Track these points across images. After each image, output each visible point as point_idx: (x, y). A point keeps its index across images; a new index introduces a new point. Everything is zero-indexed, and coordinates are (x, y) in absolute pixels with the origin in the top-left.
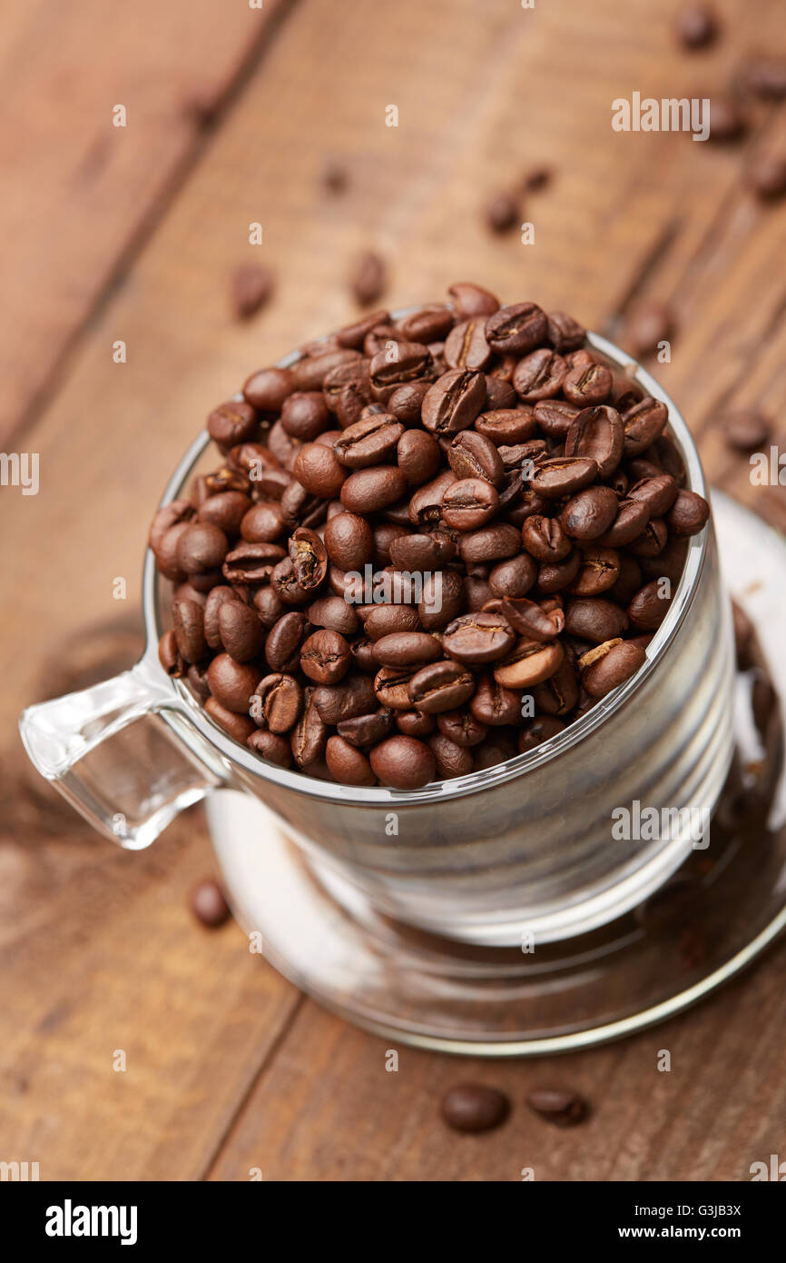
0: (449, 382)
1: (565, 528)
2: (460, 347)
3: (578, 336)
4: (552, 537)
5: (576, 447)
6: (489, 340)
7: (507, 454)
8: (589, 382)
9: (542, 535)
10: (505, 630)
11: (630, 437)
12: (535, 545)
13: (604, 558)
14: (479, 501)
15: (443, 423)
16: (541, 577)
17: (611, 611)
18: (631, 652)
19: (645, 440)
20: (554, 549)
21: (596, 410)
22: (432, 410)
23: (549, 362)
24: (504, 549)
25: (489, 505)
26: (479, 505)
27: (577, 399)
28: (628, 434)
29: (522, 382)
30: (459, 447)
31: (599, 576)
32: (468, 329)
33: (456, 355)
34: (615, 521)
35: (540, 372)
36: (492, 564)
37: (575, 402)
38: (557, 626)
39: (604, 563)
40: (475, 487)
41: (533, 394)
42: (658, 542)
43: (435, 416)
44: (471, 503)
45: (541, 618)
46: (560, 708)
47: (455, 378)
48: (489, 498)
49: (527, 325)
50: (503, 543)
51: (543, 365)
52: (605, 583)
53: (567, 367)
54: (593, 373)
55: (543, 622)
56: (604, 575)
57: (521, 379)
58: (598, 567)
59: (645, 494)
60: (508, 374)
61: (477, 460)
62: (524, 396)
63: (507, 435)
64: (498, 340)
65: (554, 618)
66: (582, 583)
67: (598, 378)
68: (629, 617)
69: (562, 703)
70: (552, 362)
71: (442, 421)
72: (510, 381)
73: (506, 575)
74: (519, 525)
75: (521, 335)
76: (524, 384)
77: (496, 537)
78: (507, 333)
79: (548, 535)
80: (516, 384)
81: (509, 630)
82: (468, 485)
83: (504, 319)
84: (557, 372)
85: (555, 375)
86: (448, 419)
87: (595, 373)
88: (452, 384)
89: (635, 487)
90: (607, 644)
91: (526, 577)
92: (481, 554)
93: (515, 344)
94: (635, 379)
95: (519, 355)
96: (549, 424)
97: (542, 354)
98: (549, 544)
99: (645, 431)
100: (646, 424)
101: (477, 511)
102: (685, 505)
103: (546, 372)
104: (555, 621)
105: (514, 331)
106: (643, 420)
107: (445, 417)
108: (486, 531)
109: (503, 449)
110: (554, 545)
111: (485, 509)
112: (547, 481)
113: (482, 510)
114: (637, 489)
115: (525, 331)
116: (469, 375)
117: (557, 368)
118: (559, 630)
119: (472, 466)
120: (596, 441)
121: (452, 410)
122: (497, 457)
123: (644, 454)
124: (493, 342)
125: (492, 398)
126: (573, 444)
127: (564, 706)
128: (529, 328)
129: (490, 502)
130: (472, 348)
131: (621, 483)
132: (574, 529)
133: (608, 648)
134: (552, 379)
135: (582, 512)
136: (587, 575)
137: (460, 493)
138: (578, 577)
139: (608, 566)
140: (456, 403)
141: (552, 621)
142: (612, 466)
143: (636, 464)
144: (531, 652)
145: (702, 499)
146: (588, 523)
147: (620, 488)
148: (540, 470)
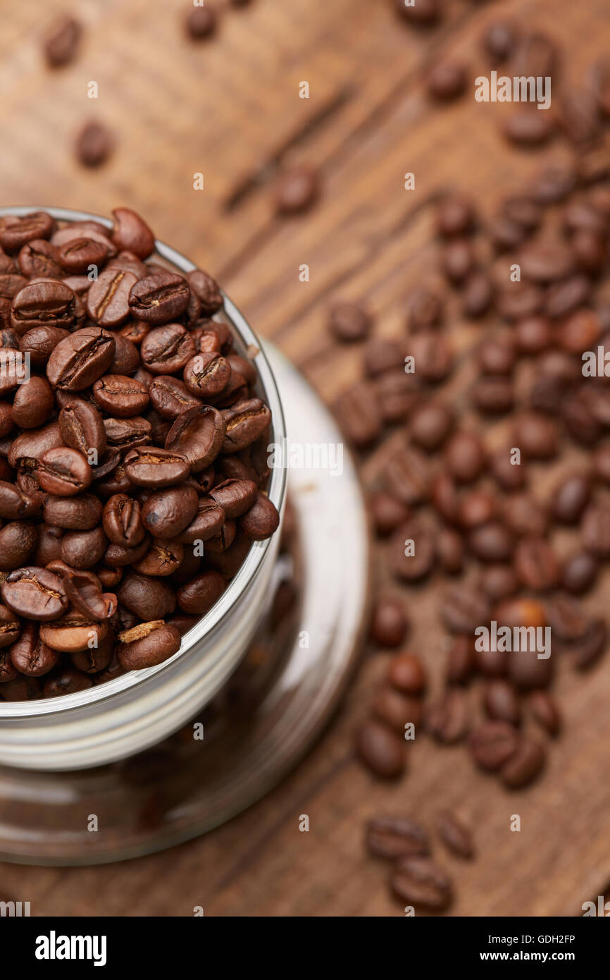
0: (81, 343)
1: (144, 519)
2: (104, 292)
3: (215, 302)
4: (129, 526)
5: (178, 436)
6: (131, 304)
7: (113, 428)
8: (209, 374)
9: (121, 523)
10: (60, 599)
11: (229, 438)
12: (111, 530)
13: (171, 548)
14: (73, 475)
15: (64, 381)
16: (109, 552)
17: (163, 595)
18: (168, 642)
19: (242, 444)
20: (127, 538)
21: (206, 409)
22: (58, 364)
23: (179, 339)
24: (82, 523)
25: (81, 483)
26: (72, 480)
27: (193, 389)
28: (228, 434)
29: (149, 351)
30: (72, 413)
31: (161, 563)
32: (116, 278)
33: (98, 301)
34: (190, 525)
35: (168, 347)
36: (67, 532)
37: (190, 390)
38: (109, 611)
39: (169, 554)
40: (73, 462)
41: (156, 365)
42: (224, 544)
43: (59, 371)
44: (65, 474)
45: (97, 597)
46: (91, 668)
47: (89, 340)
48: (83, 477)
49: (170, 298)
50: (84, 518)
51: (171, 342)
52: (165, 572)
53: (194, 349)
54: (214, 365)
55: (96, 601)
56: (166, 565)
57: (149, 348)
58: (163, 556)
59: (225, 497)
60: (140, 336)
61: (84, 432)
62: (147, 364)
63: (119, 409)
64: (139, 307)
65: (107, 602)
66: (145, 564)
67: (218, 372)
68: (177, 601)
69: (93, 665)
70: (182, 340)
71: (64, 378)
72: (138, 345)
73: (78, 545)
74: (105, 500)
75: (163, 307)
76: (150, 354)
77: (78, 510)
78: (150, 303)
79: (126, 524)
80: (144, 350)
81: (65, 599)
82: (68, 456)
83: (150, 288)
84: (183, 352)
85: (181, 354)
86: (70, 378)
87: (217, 366)
88: (83, 346)
89: (219, 486)
90: (149, 626)
91: (95, 553)
92: (61, 521)
93: (153, 316)
94: (254, 361)
95: (154, 324)
96: (161, 406)
97: (175, 330)
98: (124, 534)
99: (245, 436)
100: (248, 428)
101: (68, 484)
102: (259, 513)
103: (173, 349)
104: (107, 604)
105: (156, 303)
106: (245, 422)
107: (68, 375)
108: (72, 502)
109: (110, 422)
110: (128, 535)
111: (76, 484)
112: (140, 473)
113: (73, 485)
114: (221, 488)
115: (166, 304)
116: (102, 340)
117: (185, 347)
118: (109, 616)
119: (77, 435)
120: (197, 434)
121: (76, 371)
122: (102, 429)
123: (237, 454)
124: (134, 308)
125: (117, 362)
126: (176, 433)
127: (94, 667)
128: (171, 302)
129: (82, 481)
130: (114, 300)
131: (207, 479)
132: (151, 526)
133: (149, 631)
134: (177, 356)
135: (163, 509)
136: (151, 558)
137: (60, 460)
138: (143, 559)
139: (172, 558)
140: (82, 364)
141: (105, 604)
142: (205, 465)
143: (227, 461)
144: (78, 624)
145: (275, 509)
146: (165, 525)
147: (206, 483)
148: (137, 458)
